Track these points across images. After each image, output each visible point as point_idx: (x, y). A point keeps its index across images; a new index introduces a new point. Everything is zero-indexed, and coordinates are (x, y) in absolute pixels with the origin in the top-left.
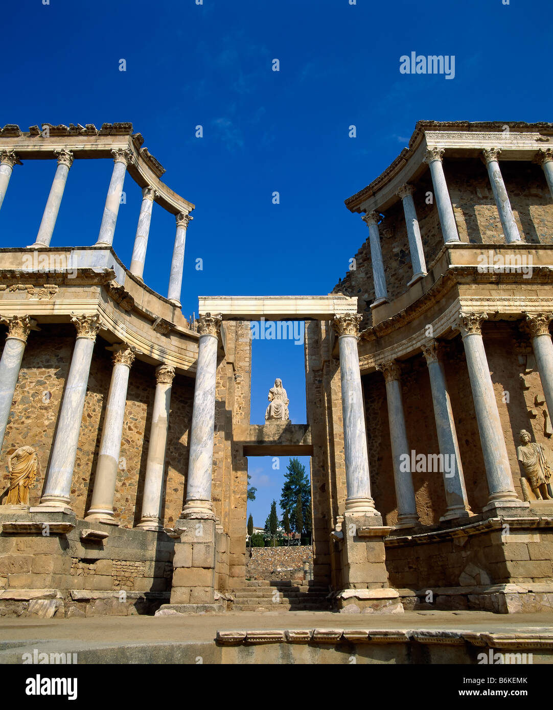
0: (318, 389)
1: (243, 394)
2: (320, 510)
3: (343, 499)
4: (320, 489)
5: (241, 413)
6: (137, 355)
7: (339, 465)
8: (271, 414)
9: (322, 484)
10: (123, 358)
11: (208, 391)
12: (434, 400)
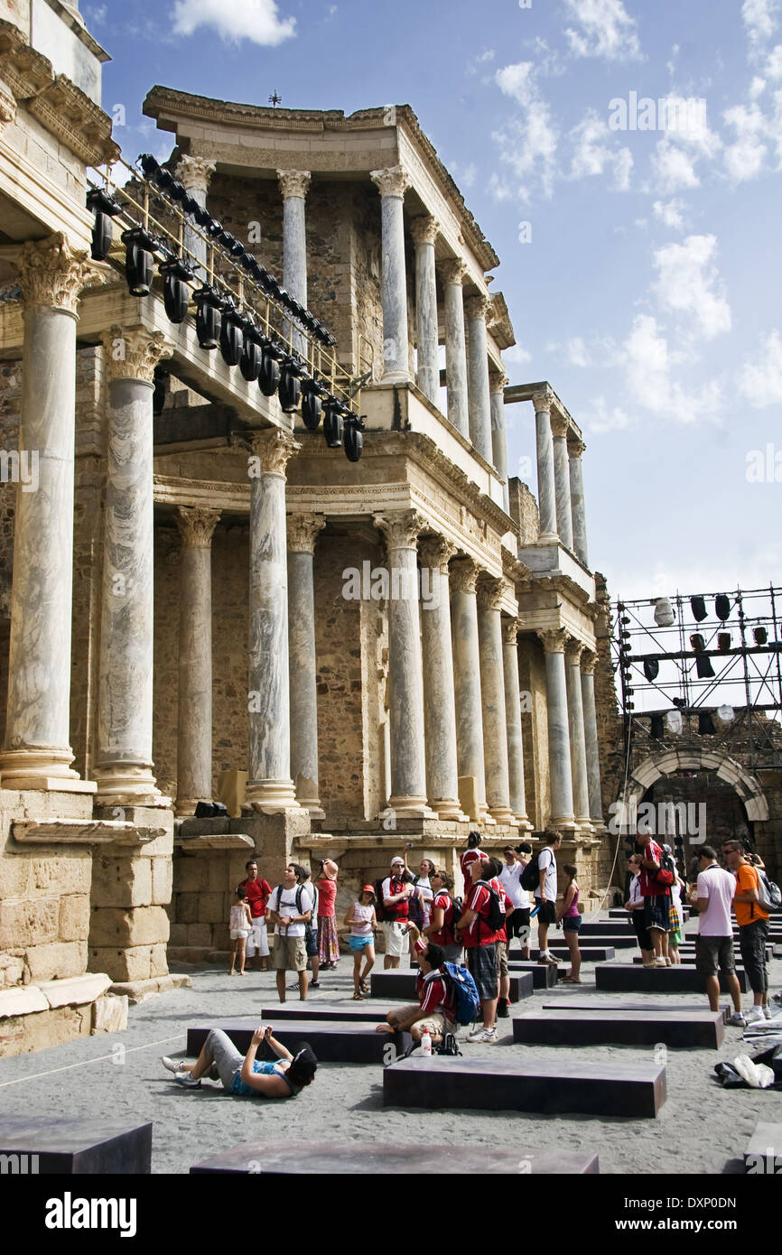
12: (297, 619)
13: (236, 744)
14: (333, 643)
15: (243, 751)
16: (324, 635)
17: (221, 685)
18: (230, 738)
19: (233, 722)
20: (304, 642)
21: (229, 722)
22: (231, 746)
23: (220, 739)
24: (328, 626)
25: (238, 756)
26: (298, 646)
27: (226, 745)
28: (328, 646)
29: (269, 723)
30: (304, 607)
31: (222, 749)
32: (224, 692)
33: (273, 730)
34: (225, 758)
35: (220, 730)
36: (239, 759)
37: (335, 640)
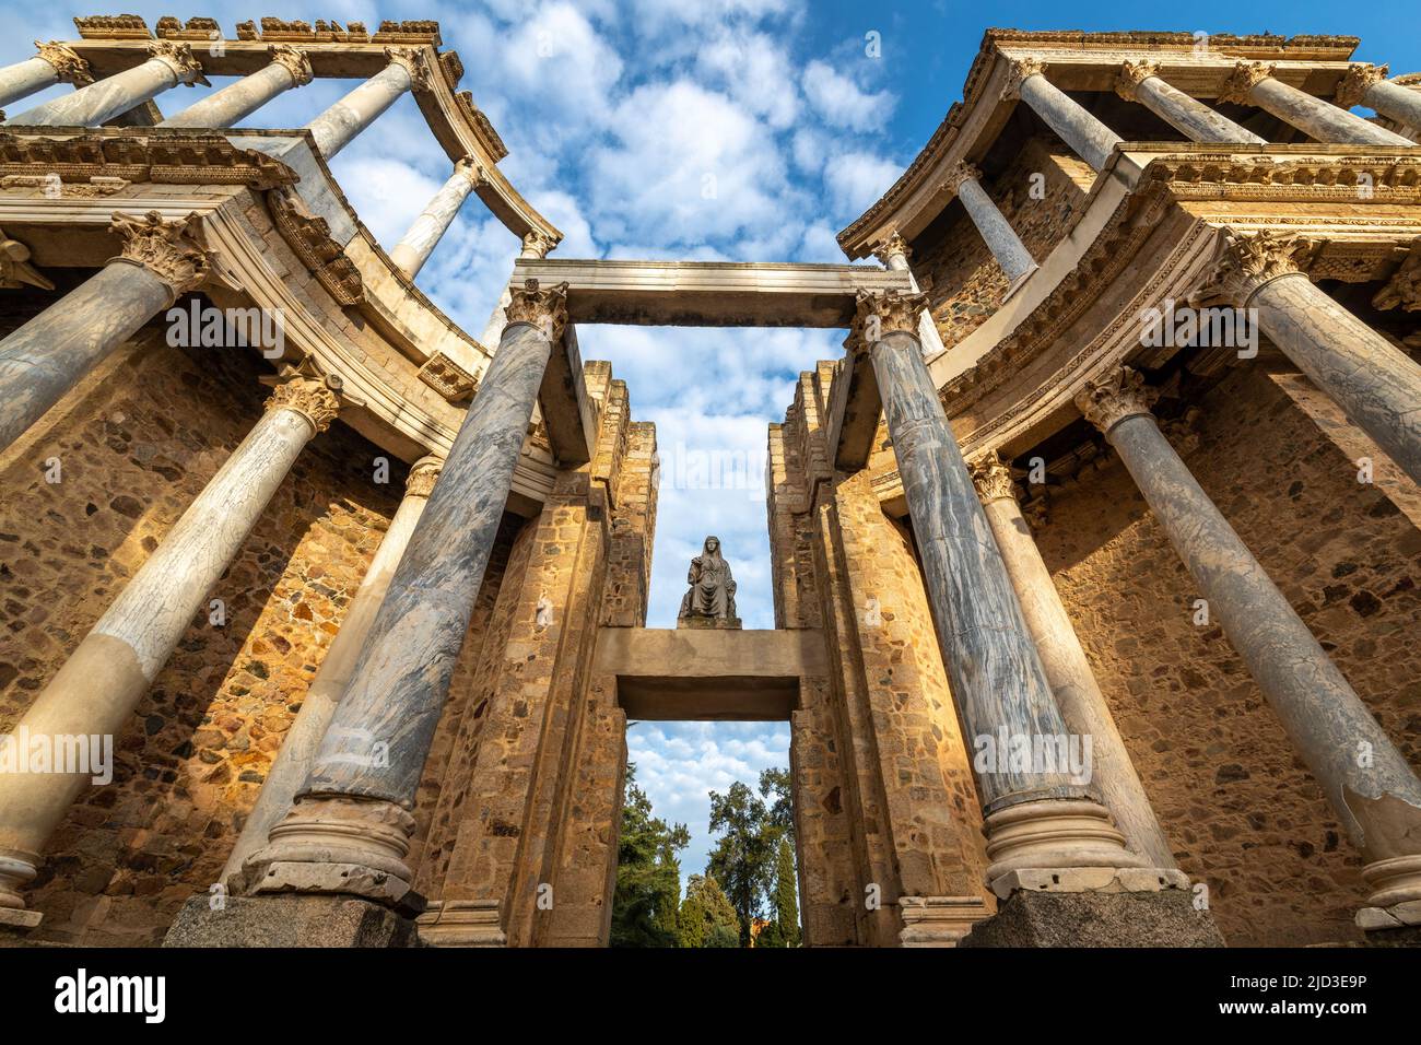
0: (804, 552)
1: (627, 558)
2: (830, 875)
3: (910, 832)
4: (824, 803)
5: (620, 600)
6: (346, 406)
7: (882, 722)
8: (694, 606)
9: (828, 791)
10: (295, 396)
11: (491, 436)
12: (1164, 507)
13: (1255, 769)
14: (1326, 519)
15: (1277, 781)
16: (1299, 516)
17: (1169, 674)
18: (1237, 761)
19: (1226, 730)
20: (1195, 533)
21: (1218, 733)
22: (1246, 776)
23: (1217, 768)
24: (1296, 499)
25: (1272, 792)
26: (1188, 543)
27: (1235, 777)
28: (1319, 529)
29: (965, 668)
30: (1163, 484)
31: (1231, 785)
32: (1182, 684)
33: (976, 679)
34: (1248, 803)
35: (1208, 752)
36: (1277, 799)
37: (1326, 511)
